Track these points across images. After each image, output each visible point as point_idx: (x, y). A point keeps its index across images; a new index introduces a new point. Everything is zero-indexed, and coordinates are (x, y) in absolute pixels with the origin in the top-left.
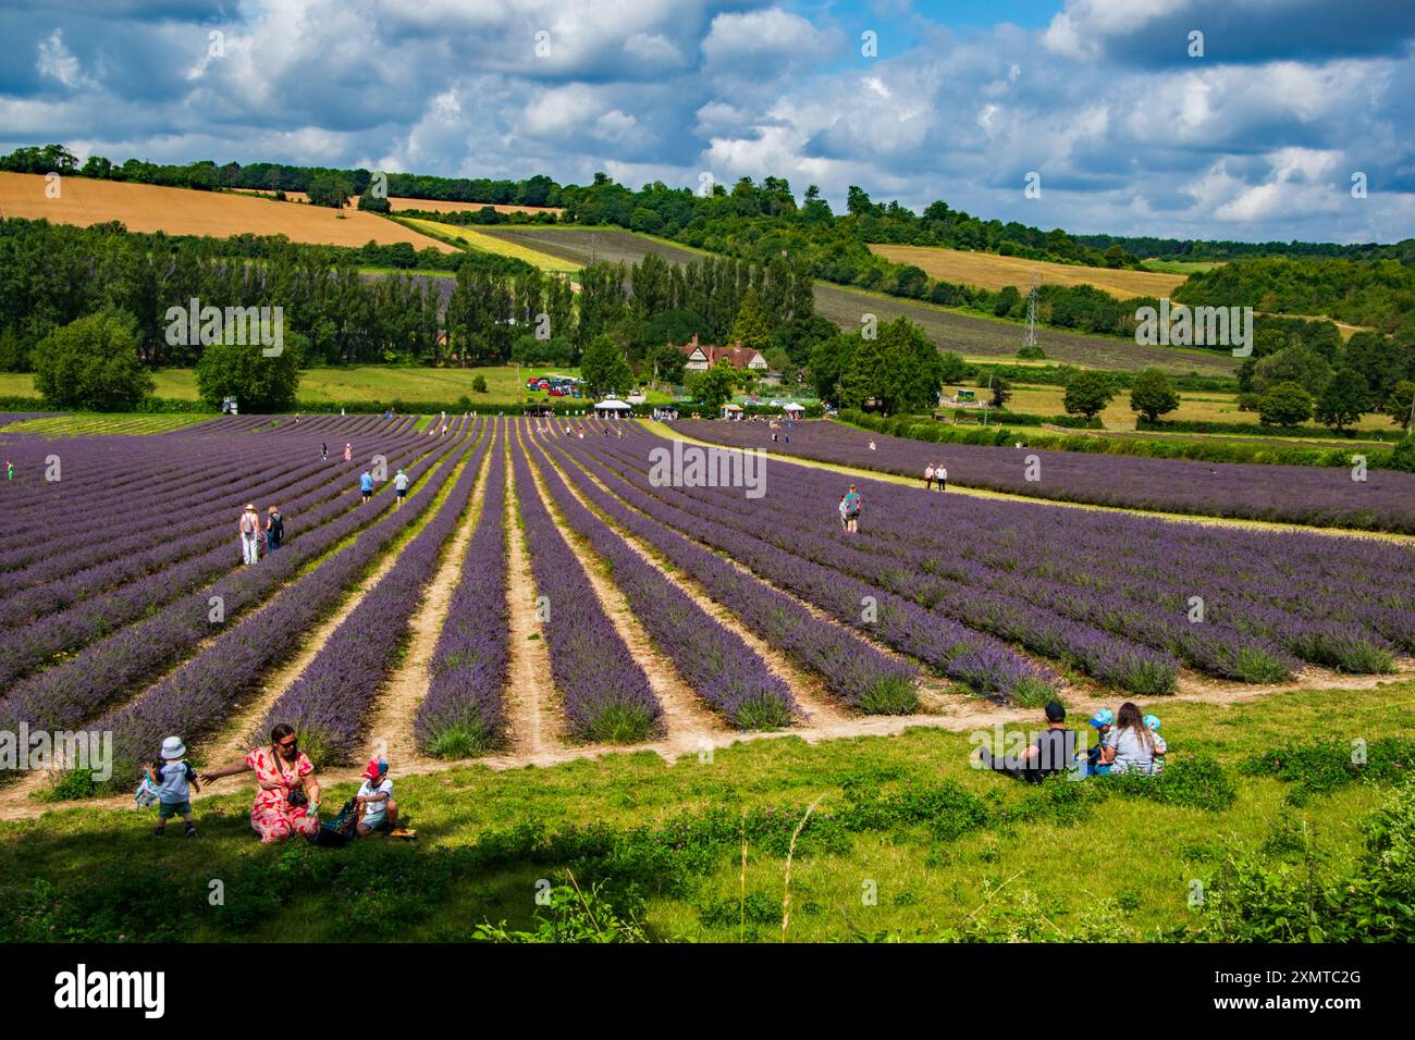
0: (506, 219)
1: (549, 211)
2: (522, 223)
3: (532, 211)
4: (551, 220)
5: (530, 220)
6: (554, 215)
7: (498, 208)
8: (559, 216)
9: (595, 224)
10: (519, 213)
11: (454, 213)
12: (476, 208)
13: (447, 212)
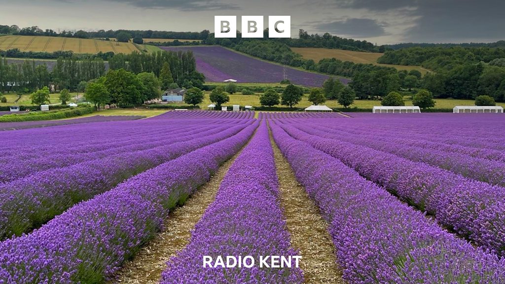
0: (182, 44)
1: (197, 41)
2: (188, 45)
3: (191, 41)
4: (197, 44)
5: (191, 44)
6: (199, 42)
7: (179, 40)
8: (200, 42)
9: (212, 44)
10: (187, 42)
11: (165, 42)
12: (172, 41)
13: (163, 42)
